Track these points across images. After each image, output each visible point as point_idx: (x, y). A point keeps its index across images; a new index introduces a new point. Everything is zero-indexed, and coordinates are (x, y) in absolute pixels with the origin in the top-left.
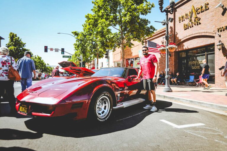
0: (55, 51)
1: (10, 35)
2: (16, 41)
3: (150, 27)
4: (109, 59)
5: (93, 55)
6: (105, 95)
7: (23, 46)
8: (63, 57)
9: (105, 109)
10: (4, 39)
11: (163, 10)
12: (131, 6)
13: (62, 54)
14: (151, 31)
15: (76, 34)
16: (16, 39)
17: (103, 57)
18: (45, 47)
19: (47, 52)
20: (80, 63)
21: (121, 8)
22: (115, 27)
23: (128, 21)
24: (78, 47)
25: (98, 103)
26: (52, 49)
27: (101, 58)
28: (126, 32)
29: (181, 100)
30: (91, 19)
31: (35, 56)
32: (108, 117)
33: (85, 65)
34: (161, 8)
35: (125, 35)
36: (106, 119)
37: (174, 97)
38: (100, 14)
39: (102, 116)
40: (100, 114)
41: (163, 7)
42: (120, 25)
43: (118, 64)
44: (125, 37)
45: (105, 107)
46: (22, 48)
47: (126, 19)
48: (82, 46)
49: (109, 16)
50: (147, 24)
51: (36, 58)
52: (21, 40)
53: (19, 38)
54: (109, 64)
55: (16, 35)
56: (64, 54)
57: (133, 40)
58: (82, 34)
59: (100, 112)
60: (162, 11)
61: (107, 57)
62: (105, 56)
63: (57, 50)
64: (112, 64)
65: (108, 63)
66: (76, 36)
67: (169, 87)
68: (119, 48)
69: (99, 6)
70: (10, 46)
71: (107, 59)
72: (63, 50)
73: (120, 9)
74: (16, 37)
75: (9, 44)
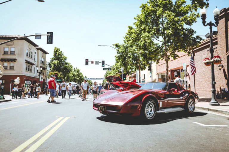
0: (96, 64)
1: (55, 50)
2: (59, 55)
3: (195, 37)
4: (152, 72)
5: (134, 67)
6: (151, 102)
7: (65, 60)
8: (104, 69)
9: (151, 111)
10: (49, 54)
11: (206, 24)
12: (174, 18)
13: (102, 66)
14: (198, 41)
15: (117, 46)
16: (59, 53)
17: (146, 69)
18: (86, 60)
19: (88, 65)
20: (120, 75)
21: (164, 19)
22: (158, 39)
23: (171, 34)
24: (119, 59)
25: (146, 107)
26: (92, 62)
27: (144, 70)
28: (169, 44)
29: (225, 113)
30: (134, 34)
31: (74, 68)
32: (153, 117)
33: (125, 78)
34: (204, 22)
35: (168, 47)
36: (152, 118)
37: (218, 110)
38: (142, 28)
39: (149, 116)
40: (147, 114)
41: (206, 21)
42: (163, 37)
43: (162, 76)
44: (169, 49)
45: (151, 110)
46: (64, 61)
47: (169, 33)
48: (123, 58)
49: (152, 29)
50: (193, 34)
51: (75, 70)
52: (63, 54)
53: (61, 52)
54: (152, 77)
55: (59, 49)
56: (104, 66)
57: (178, 51)
58: (123, 46)
59: (148, 113)
60: (204, 25)
61: (150, 69)
62: (147, 68)
63: (97, 63)
64: (155, 77)
65: (151, 75)
66: (117, 48)
67: (215, 100)
68: (162, 59)
69: (140, 21)
70: (53, 60)
71: (149, 71)
72: (103, 63)
73: (163, 21)
74: (59, 51)
75: (53, 59)
